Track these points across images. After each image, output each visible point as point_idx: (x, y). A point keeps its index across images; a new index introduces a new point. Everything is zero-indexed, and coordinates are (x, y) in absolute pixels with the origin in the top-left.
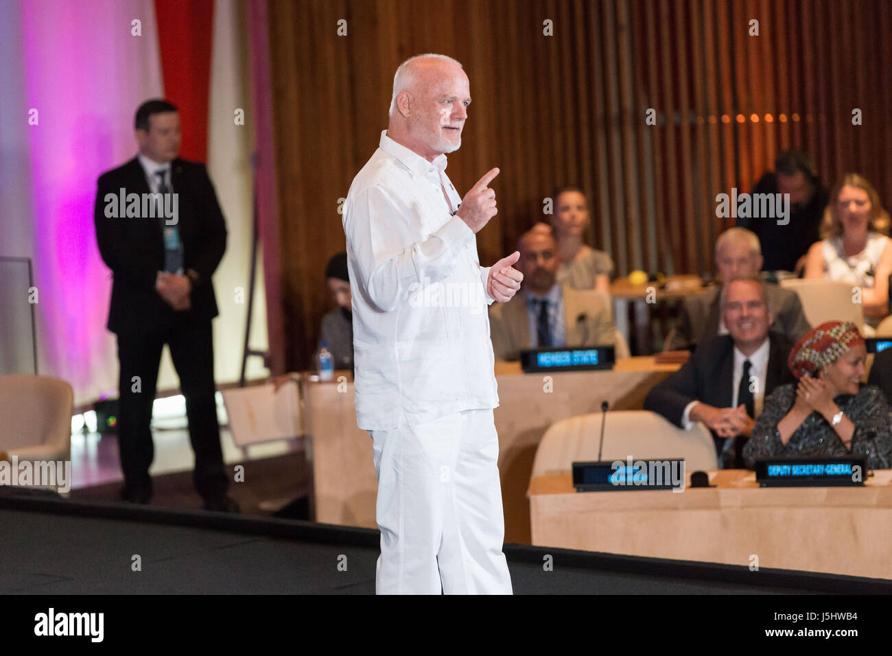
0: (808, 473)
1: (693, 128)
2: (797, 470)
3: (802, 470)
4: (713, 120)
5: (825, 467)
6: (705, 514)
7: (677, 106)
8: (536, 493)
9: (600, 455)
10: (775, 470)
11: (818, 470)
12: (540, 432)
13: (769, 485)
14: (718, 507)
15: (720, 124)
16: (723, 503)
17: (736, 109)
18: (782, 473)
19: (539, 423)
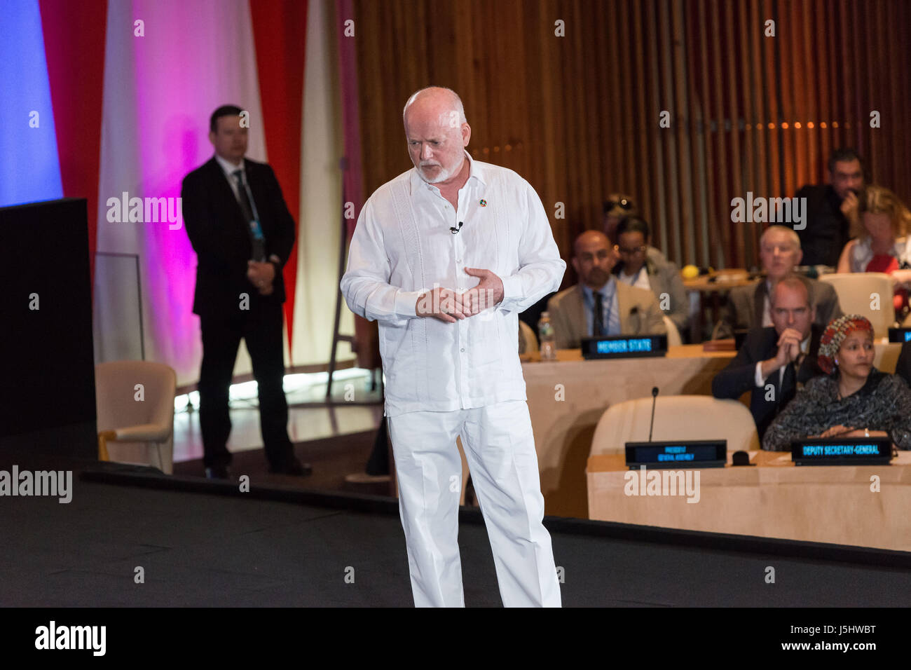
0: (839, 453)
1: (742, 135)
2: (828, 450)
3: (833, 450)
4: (760, 127)
5: (854, 448)
6: (745, 490)
7: (727, 115)
8: (592, 471)
9: (651, 436)
10: (809, 450)
11: (848, 450)
12: (599, 413)
13: (803, 464)
14: (757, 484)
15: (766, 130)
16: (762, 480)
17: (781, 117)
18: (815, 453)
19: (598, 404)
